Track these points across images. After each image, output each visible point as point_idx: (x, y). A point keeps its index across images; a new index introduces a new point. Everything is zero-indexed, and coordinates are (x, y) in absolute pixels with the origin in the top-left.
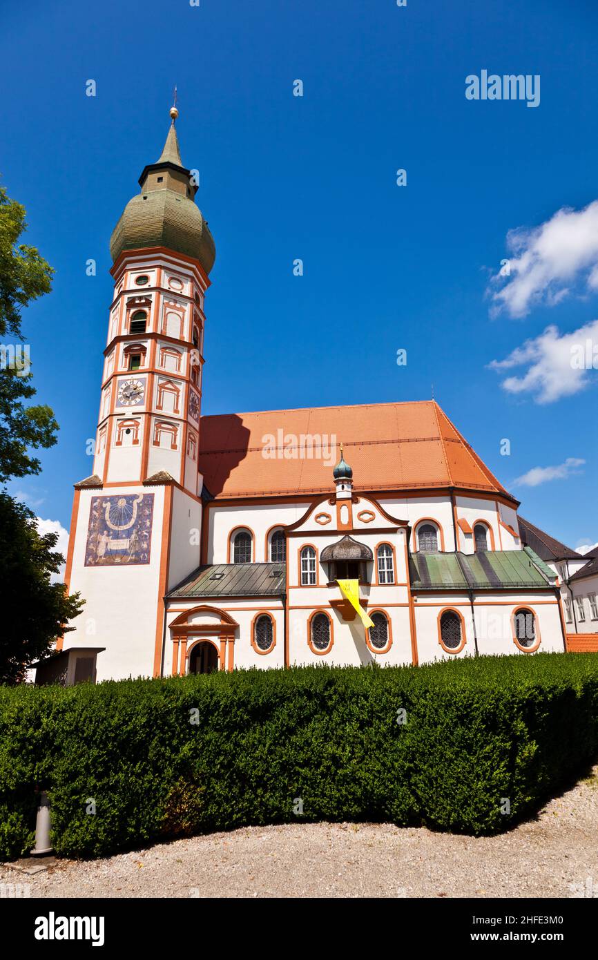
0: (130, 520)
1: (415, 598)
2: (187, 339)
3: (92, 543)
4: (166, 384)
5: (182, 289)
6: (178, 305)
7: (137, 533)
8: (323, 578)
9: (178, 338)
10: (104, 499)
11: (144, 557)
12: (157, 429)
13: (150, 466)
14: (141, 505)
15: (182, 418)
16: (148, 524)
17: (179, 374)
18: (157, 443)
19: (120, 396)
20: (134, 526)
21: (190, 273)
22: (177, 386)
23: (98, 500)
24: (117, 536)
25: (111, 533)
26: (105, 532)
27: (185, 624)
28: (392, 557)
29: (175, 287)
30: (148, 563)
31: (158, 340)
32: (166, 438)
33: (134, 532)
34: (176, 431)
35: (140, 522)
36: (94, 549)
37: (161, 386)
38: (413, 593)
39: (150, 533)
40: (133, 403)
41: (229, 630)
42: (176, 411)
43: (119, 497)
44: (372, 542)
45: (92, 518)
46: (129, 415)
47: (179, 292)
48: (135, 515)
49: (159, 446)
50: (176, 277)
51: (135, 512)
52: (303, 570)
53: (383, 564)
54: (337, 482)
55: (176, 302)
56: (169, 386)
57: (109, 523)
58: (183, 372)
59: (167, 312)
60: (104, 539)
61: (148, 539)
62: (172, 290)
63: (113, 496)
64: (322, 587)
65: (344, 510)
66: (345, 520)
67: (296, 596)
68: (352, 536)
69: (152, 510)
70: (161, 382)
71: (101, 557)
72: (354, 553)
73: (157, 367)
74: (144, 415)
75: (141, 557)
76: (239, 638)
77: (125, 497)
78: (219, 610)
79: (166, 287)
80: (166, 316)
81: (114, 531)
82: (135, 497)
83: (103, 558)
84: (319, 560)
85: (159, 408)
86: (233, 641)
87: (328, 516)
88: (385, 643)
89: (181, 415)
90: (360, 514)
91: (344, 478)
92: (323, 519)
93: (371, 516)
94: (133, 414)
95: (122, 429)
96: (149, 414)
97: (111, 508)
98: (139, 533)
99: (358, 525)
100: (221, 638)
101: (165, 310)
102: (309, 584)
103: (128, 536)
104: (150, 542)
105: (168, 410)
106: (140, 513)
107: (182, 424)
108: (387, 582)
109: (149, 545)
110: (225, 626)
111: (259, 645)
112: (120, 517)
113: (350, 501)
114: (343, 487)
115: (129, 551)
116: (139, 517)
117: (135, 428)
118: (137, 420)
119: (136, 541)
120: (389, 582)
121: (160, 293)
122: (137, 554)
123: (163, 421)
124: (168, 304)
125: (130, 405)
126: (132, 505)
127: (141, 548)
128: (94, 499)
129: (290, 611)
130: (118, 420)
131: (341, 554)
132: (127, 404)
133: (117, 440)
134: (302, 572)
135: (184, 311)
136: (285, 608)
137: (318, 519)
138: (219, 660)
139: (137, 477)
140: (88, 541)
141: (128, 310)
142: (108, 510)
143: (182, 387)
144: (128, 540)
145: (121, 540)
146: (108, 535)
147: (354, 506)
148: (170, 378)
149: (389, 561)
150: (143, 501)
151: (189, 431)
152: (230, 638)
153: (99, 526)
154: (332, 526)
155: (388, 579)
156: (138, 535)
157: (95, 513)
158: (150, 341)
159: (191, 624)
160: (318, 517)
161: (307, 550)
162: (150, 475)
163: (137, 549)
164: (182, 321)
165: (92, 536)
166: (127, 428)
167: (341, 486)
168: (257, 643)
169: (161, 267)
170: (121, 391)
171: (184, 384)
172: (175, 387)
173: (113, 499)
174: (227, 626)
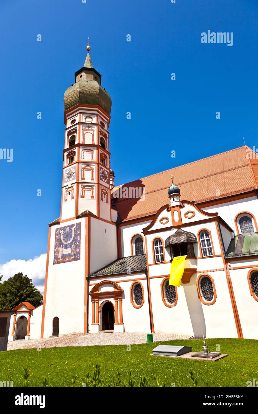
0: (71, 238)
1: (229, 264)
2: (96, 143)
3: (56, 252)
4: (86, 167)
5: (92, 121)
6: (90, 129)
7: (74, 244)
8: (167, 257)
9: (92, 144)
10: (61, 229)
11: (78, 256)
12: (83, 190)
13: (79, 208)
14: (76, 229)
15: (96, 182)
16: (79, 238)
17: (93, 161)
18: (83, 197)
19: (66, 178)
20: (73, 240)
21: (96, 112)
22: (92, 167)
23: (58, 230)
24: (66, 247)
25: (64, 246)
26: (61, 246)
27: (97, 292)
28: (210, 238)
29: (89, 120)
30: (80, 259)
31: (80, 147)
32: (88, 193)
33: (73, 244)
34: (93, 189)
35: (75, 238)
36: (57, 255)
37: (84, 169)
38: (227, 261)
39: (80, 243)
40: (71, 179)
41: (119, 294)
42: (93, 179)
43: (66, 227)
44: (195, 230)
45: (56, 240)
46: (70, 186)
47: (91, 122)
48: (73, 235)
49: (84, 198)
50: (89, 116)
51: (73, 233)
52: (156, 254)
53: (205, 243)
54: (170, 197)
55: (89, 127)
56: (88, 167)
57: (63, 241)
58: (95, 160)
59: (85, 133)
60: (61, 249)
61: (79, 247)
62: (87, 122)
63: (64, 227)
64: (167, 263)
65: (176, 213)
66: (177, 219)
67: (153, 270)
68: (182, 228)
69: (80, 231)
70: (83, 166)
71: (60, 259)
72: (182, 239)
73: (81, 160)
74: (75, 184)
75: (77, 256)
76: (124, 299)
77: (69, 226)
78: (113, 282)
79: (84, 121)
80: (84, 135)
81: (65, 244)
82: (73, 225)
83: (61, 259)
84: (164, 246)
85: (83, 179)
86: (122, 301)
87: (167, 219)
88: (213, 297)
89: (95, 181)
90: (186, 214)
91: (174, 194)
92: (164, 221)
93: (193, 214)
94: (71, 184)
95: (67, 193)
96: (78, 183)
97: (63, 233)
98: (75, 244)
99: (185, 221)
100: (115, 299)
101: (84, 132)
102: (160, 262)
103: (71, 246)
104: (80, 248)
105: (88, 179)
106: (75, 233)
107: (96, 185)
108: (208, 255)
109: (80, 250)
110: (117, 292)
111: (136, 302)
112: (67, 237)
113: (179, 207)
114: (174, 200)
115: (71, 254)
116: (75, 235)
117: (72, 191)
118: (73, 187)
119: (74, 248)
120: (210, 255)
121: (80, 125)
122: (75, 255)
123: (86, 185)
124: (85, 129)
125: (70, 181)
126: (72, 230)
127: (76, 252)
128: (57, 230)
129: (150, 280)
130: (65, 189)
131: (175, 241)
132: (69, 180)
133: (65, 199)
134: (156, 255)
135: (93, 131)
136: (147, 279)
137: (162, 222)
138: (115, 312)
139: (73, 215)
140: (55, 251)
141: (68, 137)
142: (62, 234)
143: (95, 167)
144: (71, 248)
145: (68, 249)
146: (63, 247)
147: (182, 210)
148: (88, 164)
149: (208, 241)
150: (76, 227)
151: (101, 188)
152: (120, 299)
153: (59, 243)
154: (170, 224)
155: (208, 254)
156: (75, 245)
157: (57, 236)
158: (77, 148)
159: (100, 292)
160: (161, 220)
161: (157, 241)
162: (80, 213)
163: (75, 253)
164: (93, 135)
165: (56, 249)
166: (69, 192)
167: (172, 199)
168: (134, 301)
169: (80, 113)
170: (66, 175)
171: (96, 165)
172: (91, 168)
173: (64, 228)
174: (118, 291)
